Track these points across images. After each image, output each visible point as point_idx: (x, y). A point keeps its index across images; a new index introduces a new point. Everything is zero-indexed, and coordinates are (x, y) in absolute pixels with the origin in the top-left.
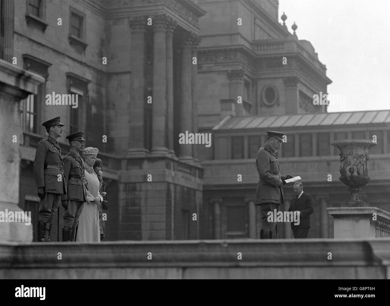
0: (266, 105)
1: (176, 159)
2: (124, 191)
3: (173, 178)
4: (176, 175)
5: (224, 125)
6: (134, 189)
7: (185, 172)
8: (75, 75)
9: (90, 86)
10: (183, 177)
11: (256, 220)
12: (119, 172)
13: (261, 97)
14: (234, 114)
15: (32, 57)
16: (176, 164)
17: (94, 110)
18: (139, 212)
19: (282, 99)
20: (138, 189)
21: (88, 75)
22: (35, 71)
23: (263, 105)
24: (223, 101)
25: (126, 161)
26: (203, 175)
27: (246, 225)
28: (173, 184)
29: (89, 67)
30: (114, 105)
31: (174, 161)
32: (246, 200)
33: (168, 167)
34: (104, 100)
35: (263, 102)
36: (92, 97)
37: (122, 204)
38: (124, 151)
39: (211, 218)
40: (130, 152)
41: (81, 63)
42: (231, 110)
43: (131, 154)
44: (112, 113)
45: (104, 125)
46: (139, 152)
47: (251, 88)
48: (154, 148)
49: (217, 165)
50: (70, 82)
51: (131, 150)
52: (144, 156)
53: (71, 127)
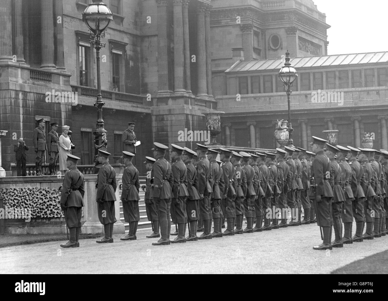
0: (273, 50)
1: (193, 96)
2: (155, 121)
3: (191, 110)
4: (193, 108)
5: (234, 68)
6: (163, 119)
7: (201, 105)
8: (115, 40)
9: (128, 48)
10: (199, 109)
11: (256, 139)
12: (151, 108)
13: (269, 42)
14: (243, 59)
15: (82, 32)
16: (193, 100)
17: (131, 64)
18: (167, 135)
19: (285, 44)
20: (166, 119)
21: (126, 39)
22: (85, 41)
23: (270, 49)
24: (234, 50)
25: (156, 100)
26: (216, 107)
27: (249, 142)
28: (191, 115)
29: (126, 33)
30: (147, 59)
31: (191, 98)
32: (248, 124)
33: (186, 103)
34: (139, 56)
35: (271, 48)
36: (129, 55)
37: (154, 130)
38: (155, 92)
39: (223, 137)
40: (158, 93)
41: (120, 31)
42: (240, 56)
43: (160, 95)
44: (145, 65)
45: (140, 74)
46: (165, 93)
47: (260, 36)
48: (176, 90)
49: (226, 99)
50: (111, 46)
51: (160, 91)
52: (169, 96)
53: (114, 78)
